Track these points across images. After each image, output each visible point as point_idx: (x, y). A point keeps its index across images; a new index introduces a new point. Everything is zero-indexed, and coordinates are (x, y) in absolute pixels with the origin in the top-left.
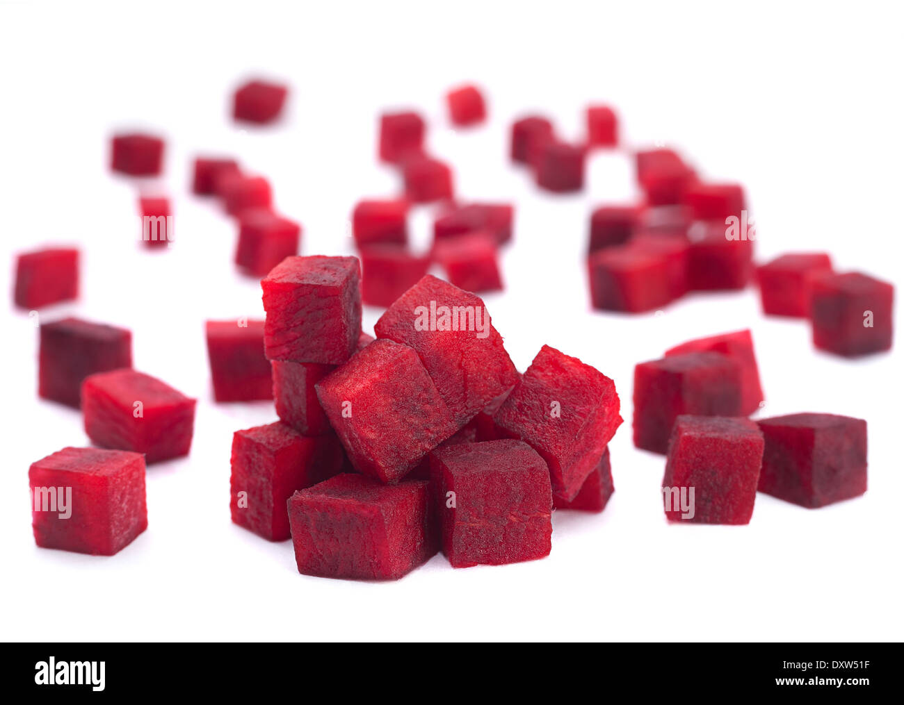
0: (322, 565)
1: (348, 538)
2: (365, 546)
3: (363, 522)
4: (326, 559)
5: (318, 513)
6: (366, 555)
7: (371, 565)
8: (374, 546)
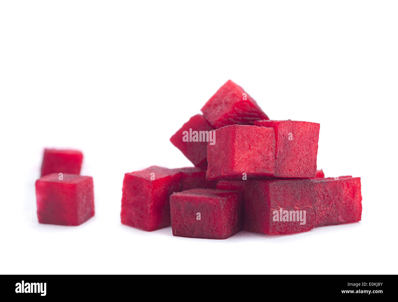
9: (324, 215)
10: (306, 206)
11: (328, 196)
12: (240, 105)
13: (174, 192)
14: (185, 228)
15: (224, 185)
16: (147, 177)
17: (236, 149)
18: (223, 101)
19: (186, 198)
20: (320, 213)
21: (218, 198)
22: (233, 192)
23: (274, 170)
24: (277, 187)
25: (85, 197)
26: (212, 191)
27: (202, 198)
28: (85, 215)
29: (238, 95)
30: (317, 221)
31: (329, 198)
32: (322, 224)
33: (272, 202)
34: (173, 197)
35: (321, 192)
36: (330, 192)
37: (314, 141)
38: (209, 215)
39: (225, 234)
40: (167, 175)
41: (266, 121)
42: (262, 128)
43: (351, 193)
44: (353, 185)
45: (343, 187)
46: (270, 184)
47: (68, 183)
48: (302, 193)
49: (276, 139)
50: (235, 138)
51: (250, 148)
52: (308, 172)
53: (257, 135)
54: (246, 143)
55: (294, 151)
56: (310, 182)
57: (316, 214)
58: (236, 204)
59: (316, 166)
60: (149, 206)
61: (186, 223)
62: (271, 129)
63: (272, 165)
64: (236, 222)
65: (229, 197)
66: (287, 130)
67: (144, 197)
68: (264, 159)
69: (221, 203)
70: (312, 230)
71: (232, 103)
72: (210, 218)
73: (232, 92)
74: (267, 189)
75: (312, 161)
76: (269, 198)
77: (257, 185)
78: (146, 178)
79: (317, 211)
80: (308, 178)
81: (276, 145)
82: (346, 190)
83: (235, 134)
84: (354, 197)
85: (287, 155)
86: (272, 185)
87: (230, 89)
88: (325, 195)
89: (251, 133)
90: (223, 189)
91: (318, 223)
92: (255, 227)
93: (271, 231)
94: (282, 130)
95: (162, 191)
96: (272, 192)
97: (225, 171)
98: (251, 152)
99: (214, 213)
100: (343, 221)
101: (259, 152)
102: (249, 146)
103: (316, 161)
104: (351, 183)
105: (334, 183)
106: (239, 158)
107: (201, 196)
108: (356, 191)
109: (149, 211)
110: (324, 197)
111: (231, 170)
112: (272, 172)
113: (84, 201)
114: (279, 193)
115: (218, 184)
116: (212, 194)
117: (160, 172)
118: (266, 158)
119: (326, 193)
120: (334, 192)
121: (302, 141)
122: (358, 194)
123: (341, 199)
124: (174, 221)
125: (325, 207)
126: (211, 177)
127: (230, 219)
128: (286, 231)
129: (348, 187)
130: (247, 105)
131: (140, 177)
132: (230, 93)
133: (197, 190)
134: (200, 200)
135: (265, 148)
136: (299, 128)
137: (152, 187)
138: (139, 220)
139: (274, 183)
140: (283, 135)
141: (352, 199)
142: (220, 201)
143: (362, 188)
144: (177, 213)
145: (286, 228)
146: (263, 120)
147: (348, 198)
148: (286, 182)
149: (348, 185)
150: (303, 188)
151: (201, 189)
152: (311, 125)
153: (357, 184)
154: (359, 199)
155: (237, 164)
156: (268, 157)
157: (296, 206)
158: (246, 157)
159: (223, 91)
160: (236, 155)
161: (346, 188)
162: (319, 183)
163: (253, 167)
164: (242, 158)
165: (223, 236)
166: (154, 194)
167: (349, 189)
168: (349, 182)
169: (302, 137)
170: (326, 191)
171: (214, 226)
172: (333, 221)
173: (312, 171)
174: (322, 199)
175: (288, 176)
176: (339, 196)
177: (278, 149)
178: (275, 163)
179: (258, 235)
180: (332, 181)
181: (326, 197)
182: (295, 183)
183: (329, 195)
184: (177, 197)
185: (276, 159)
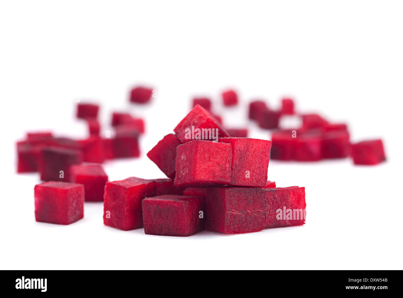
0: (155, 229)
1: (168, 217)
2: (175, 220)
3: (175, 210)
4: (157, 226)
5: (155, 206)
6: (175, 224)
7: (177, 229)
8: (179, 220)
9: (273, 218)
10: (257, 210)
11: (276, 202)
12: (205, 126)
13: (146, 197)
14: (155, 227)
15: (190, 192)
16: (125, 185)
17: (198, 160)
18: (192, 123)
19: (155, 202)
20: (270, 217)
21: (182, 201)
22: (196, 197)
23: (230, 179)
24: (232, 193)
25: (75, 201)
26: (179, 196)
27: (168, 202)
28: (74, 216)
29: (204, 118)
30: (267, 224)
31: (277, 204)
32: (272, 226)
33: (228, 205)
34: (145, 201)
35: (271, 199)
36: (278, 199)
37: (265, 155)
38: (174, 216)
39: (187, 232)
40: (142, 184)
41: (225, 138)
42: (221, 143)
43: (297, 200)
44: (298, 193)
45: (290, 195)
46: (226, 190)
47: (61, 189)
48: (254, 199)
49: (233, 153)
50: (197, 151)
51: (210, 160)
52: (259, 182)
53: (216, 149)
54: (207, 156)
55: (248, 163)
56: (261, 189)
57: (266, 217)
58: (197, 207)
59: (267, 177)
60: (126, 209)
61: (155, 223)
62: (228, 144)
63: (228, 175)
64: (198, 222)
65: (192, 201)
66: (242, 146)
67: (121, 202)
68: (221, 170)
69: (184, 206)
70: (262, 231)
71: (199, 124)
72: (175, 219)
73: (200, 115)
74: (224, 194)
75: (263, 172)
76: (225, 203)
77: (216, 191)
78: (123, 186)
79: (266, 215)
80: (259, 187)
81: (233, 158)
82: (292, 198)
83: (198, 147)
84: (299, 204)
85: (242, 167)
86: (228, 192)
87: (197, 112)
88: (274, 201)
89: (211, 148)
90: (189, 195)
91: (268, 225)
92: (213, 227)
93: (226, 230)
94: (238, 146)
95: (137, 197)
96: (227, 197)
97: (188, 178)
98: (211, 164)
99: (178, 214)
100: (289, 224)
101: (218, 164)
102: (209, 158)
103: (267, 173)
104: (296, 192)
105: (281, 191)
106: (200, 168)
107: (168, 200)
108: (301, 198)
109: (126, 213)
110: (273, 203)
111: (193, 177)
112: (229, 181)
113: (74, 204)
114: (233, 198)
115: (184, 191)
116: (178, 199)
117: (137, 181)
118: (224, 168)
119: (275, 199)
120: (282, 200)
121: (255, 155)
122: (302, 201)
123: (288, 205)
124: (145, 222)
125: (273, 211)
126: (177, 184)
127: (192, 220)
128: (240, 230)
129: (294, 195)
130: (212, 126)
131: (118, 185)
132: (198, 116)
133: (167, 196)
134: (167, 203)
135: (223, 161)
136: (253, 145)
137: (128, 193)
138: (118, 222)
139: (230, 190)
140: (239, 150)
141: (297, 206)
142: (183, 204)
143: (306, 196)
144: (148, 215)
145: (239, 228)
146: (224, 137)
147: (293, 205)
148: (241, 189)
149: (294, 193)
150: (255, 195)
151: (169, 195)
152: (263, 142)
153: (302, 193)
154: (303, 205)
155: (199, 173)
156: (225, 168)
157: (249, 209)
158: (206, 167)
159: (192, 114)
160: (198, 166)
161: (292, 196)
162: (268, 191)
163: (212, 176)
164: (203, 168)
165: (186, 233)
166: (129, 199)
167: (295, 197)
168: (295, 191)
169: (255, 152)
170: (275, 198)
171: (179, 225)
172: (281, 224)
173: (263, 181)
174: (271, 205)
175: (243, 185)
176: (286, 203)
177: (234, 161)
178: (231, 173)
179: (216, 234)
180: (280, 190)
181: (275, 203)
182: (248, 190)
183: (278, 202)
184: (148, 201)
185: (232, 169)
